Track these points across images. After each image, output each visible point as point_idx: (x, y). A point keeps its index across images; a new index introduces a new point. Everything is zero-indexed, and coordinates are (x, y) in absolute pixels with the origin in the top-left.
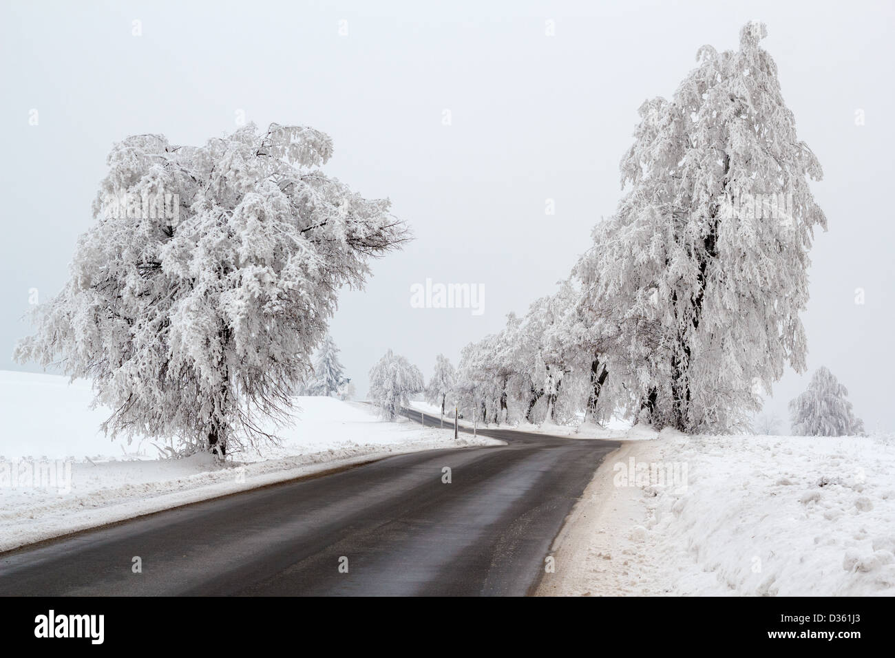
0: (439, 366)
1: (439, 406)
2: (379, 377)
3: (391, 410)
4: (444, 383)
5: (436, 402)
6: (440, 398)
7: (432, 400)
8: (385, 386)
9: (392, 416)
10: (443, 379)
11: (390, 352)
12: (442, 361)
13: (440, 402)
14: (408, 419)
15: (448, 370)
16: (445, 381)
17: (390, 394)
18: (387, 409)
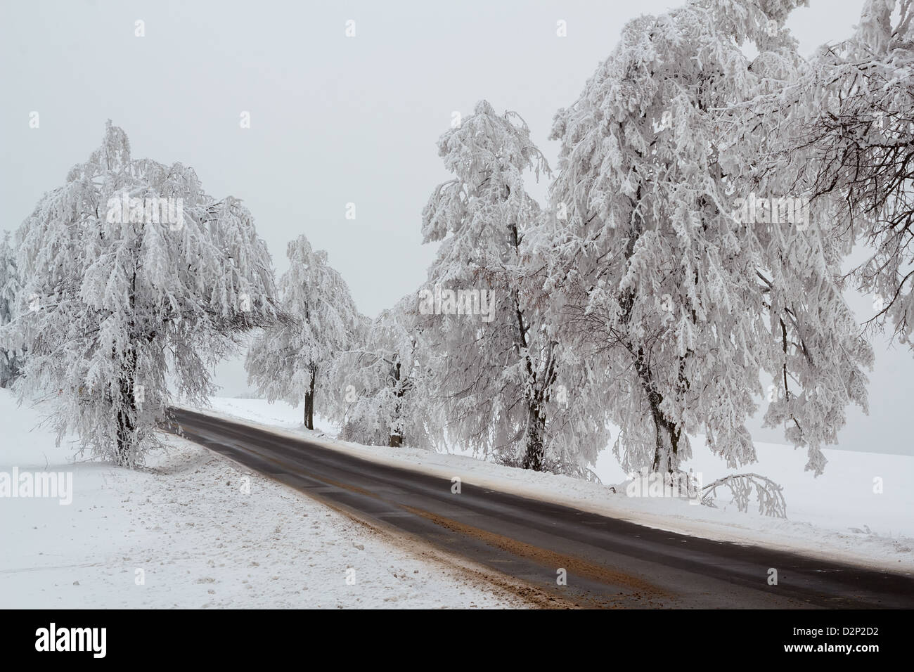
0: (296, 273)
1: (296, 404)
2: (64, 253)
3: (117, 406)
4: (313, 330)
5: (284, 392)
6: (301, 377)
7: (275, 385)
8: (88, 293)
9: (121, 436)
10: (308, 315)
11: (117, 141)
12: (305, 260)
13: (301, 389)
14: (195, 448)
15: (324, 286)
16: (315, 322)
17: (111, 332)
18: (99, 405)
